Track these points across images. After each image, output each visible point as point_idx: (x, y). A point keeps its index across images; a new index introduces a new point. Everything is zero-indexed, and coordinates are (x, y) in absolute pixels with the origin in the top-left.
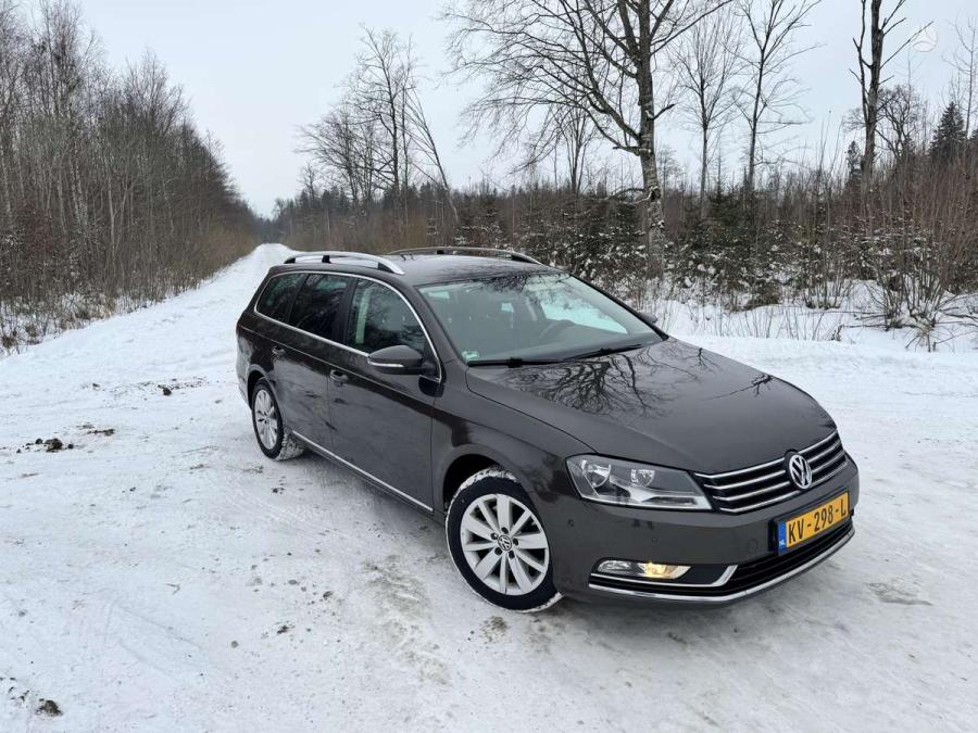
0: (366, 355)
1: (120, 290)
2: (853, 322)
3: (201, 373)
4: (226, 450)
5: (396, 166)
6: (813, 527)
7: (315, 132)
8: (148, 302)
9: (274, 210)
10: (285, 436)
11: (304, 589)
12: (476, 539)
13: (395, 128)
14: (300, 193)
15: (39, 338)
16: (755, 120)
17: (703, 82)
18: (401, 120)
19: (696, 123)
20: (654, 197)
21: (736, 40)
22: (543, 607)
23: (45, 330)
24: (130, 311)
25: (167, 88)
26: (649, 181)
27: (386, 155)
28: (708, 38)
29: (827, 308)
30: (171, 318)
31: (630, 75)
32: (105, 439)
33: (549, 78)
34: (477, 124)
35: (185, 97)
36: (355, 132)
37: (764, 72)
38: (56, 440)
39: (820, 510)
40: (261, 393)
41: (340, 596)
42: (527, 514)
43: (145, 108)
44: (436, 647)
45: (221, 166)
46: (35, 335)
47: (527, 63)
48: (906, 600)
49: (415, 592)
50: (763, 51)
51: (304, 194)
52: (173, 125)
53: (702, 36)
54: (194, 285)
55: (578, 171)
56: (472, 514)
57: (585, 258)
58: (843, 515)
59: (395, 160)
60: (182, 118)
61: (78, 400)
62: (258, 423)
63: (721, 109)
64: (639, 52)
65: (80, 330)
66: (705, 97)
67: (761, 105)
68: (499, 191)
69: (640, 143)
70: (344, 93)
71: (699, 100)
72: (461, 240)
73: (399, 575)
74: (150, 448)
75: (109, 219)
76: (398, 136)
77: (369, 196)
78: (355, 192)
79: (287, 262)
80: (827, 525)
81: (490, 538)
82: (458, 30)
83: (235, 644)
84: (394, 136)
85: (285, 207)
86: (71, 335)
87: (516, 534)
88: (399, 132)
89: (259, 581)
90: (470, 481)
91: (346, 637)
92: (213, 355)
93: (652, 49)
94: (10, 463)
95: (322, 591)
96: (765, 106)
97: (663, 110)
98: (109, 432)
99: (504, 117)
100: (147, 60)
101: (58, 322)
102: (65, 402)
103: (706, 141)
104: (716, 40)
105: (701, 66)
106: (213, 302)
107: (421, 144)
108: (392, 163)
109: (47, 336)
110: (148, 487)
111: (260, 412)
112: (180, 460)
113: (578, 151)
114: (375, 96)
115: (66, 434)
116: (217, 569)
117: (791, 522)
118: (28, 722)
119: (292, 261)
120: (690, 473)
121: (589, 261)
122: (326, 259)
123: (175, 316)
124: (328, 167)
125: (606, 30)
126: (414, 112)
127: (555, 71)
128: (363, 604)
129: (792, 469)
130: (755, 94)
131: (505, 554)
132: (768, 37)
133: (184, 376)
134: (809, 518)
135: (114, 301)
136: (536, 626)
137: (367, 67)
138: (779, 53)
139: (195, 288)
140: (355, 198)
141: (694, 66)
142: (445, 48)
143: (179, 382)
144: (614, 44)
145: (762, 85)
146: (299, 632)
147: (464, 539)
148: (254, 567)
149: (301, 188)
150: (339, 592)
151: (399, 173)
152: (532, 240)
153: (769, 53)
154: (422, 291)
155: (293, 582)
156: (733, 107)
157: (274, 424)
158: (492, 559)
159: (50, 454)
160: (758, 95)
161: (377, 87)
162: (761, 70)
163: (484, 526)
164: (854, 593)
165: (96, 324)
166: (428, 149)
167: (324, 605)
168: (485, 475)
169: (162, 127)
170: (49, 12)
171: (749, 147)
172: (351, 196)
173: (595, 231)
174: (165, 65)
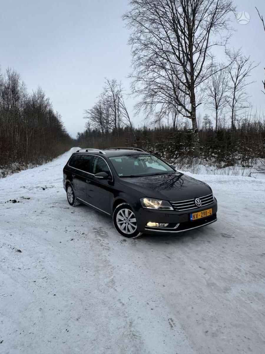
0: (94, 175)
1: (29, 162)
2: (256, 171)
3: (53, 184)
4: (60, 203)
5: (115, 122)
6: (201, 216)
7: (90, 111)
8: (38, 165)
9: (77, 137)
10: (75, 199)
11: (78, 232)
12: (120, 220)
13: (116, 110)
14: (85, 131)
15: (6, 176)
16: (233, 106)
17: (216, 94)
18: (117, 107)
19: (213, 107)
20: (196, 132)
21: (226, 81)
22: (136, 237)
23: (7, 173)
24: (32, 168)
25: (45, 99)
26: (194, 127)
27: (112, 119)
28: (217, 80)
29: (248, 167)
30: (45, 170)
31: (187, 94)
32: (27, 200)
33: (163, 95)
34: (140, 109)
35: (50, 101)
36: (103, 111)
37: (236, 91)
38: (15, 200)
39: (203, 212)
40: (69, 188)
41: (87, 234)
42: (132, 213)
43: (38, 105)
44: (108, 244)
45: (61, 123)
46: (4, 175)
47: (156, 90)
48: (229, 237)
49: (105, 234)
50: (235, 84)
51: (87, 131)
52: (46, 110)
53: (215, 79)
54: (51, 160)
55: (176, 122)
56: (119, 214)
57: (175, 151)
58: (210, 214)
59: (115, 120)
60: (49, 108)
61: (20, 191)
62: (68, 196)
63: (222, 103)
64: (191, 86)
65: (18, 173)
66: (217, 99)
67: (235, 101)
68: (151, 129)
69: (191, 115)
70: (99, 99)
71: (215, 100)
72: (136, 145)
73: (102, 231)
74: (39, 202)
75: (26, 139)
76: (116, 112)
77: (107, 131)
78: (103, 130)
79: (77, 152)
80: (205, 216)
81: (123, 220)
82: (134, 81)
83: (60, 242)
84: (115, 112)
85: (81, 135)
86: (15, 175)
87: (130, 219)
88: (117, 111)
89: (67, 231)
90: (118, 206)
91: (87, 241)
92: (56, 180)
93: (195, 86)
94: (3, 205)
95: (82, 233)
96: (236, 102)
97: (198, 105)
98: (29, 199)
99: (149, 107)
100: (39, 90)
101: (11, 171)
102: (16, 191)
103: (217, 113)
104: (220, 81)
105: (215, 89)
106: (57, 165)
107: (124, 115)
108: (114, 121)
109: (8, 175)
110: (40, 211)
111: (69, 193)
112: (47, 205)
113: (175, 116)
114: (109, 100)
115: (17, 199)
116: (57, 228)
117: (194, 214)
118: (15, 253)
119: (78, 151)
120: (169, 201)
121: (176, 152)
122: (87, 151)
123: (46, 169)
124: (94, 123)
125: (180, 80)
126: (122, 104)
127: (164, 93)
128: (92, 236)
129: (196, 202)
130: (233, 98)
131: (127, 224)
132: (237, 80)
133: (48, 185)
134: (199, 213)
135: (27, 165)
136: (134, 241)
137: (107, 91)
138: (240, 85)
139: (52, 161)
140: (103, 132)
141: (213, 89)
142: (130, 86)
143: (47, 186)
144: (183, 84)
145: (235, 95)
146: (76, 240)
147: (117, 221)
148: (66, 228)
149: (86, 129)
150: (86, 233)
151: (116, 124)
152: (159, 145)
153: (237, 85)
154: (110, 158)
155: (75, 231)
156: (226, 102)
157: (72, 196)
158: (124, 225)
159: (13, 204)
160: (234, 98)
161: (110, 97)
162: (235, 90)
163: (122, 217)
164: (217, 235)
165: (22, 171)
166: (126, 116)
167: (82, 236)
168: (122, 204)
169: (43, 110)
170: (10, 77)
171: (232, 115)
172: (101, 132)
173: (178, 142)
174: (44, 92)
